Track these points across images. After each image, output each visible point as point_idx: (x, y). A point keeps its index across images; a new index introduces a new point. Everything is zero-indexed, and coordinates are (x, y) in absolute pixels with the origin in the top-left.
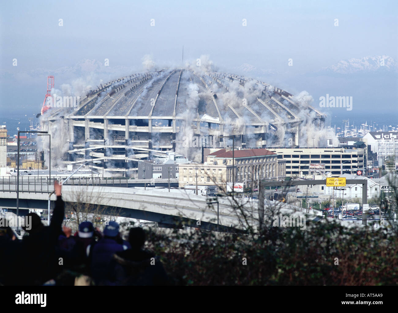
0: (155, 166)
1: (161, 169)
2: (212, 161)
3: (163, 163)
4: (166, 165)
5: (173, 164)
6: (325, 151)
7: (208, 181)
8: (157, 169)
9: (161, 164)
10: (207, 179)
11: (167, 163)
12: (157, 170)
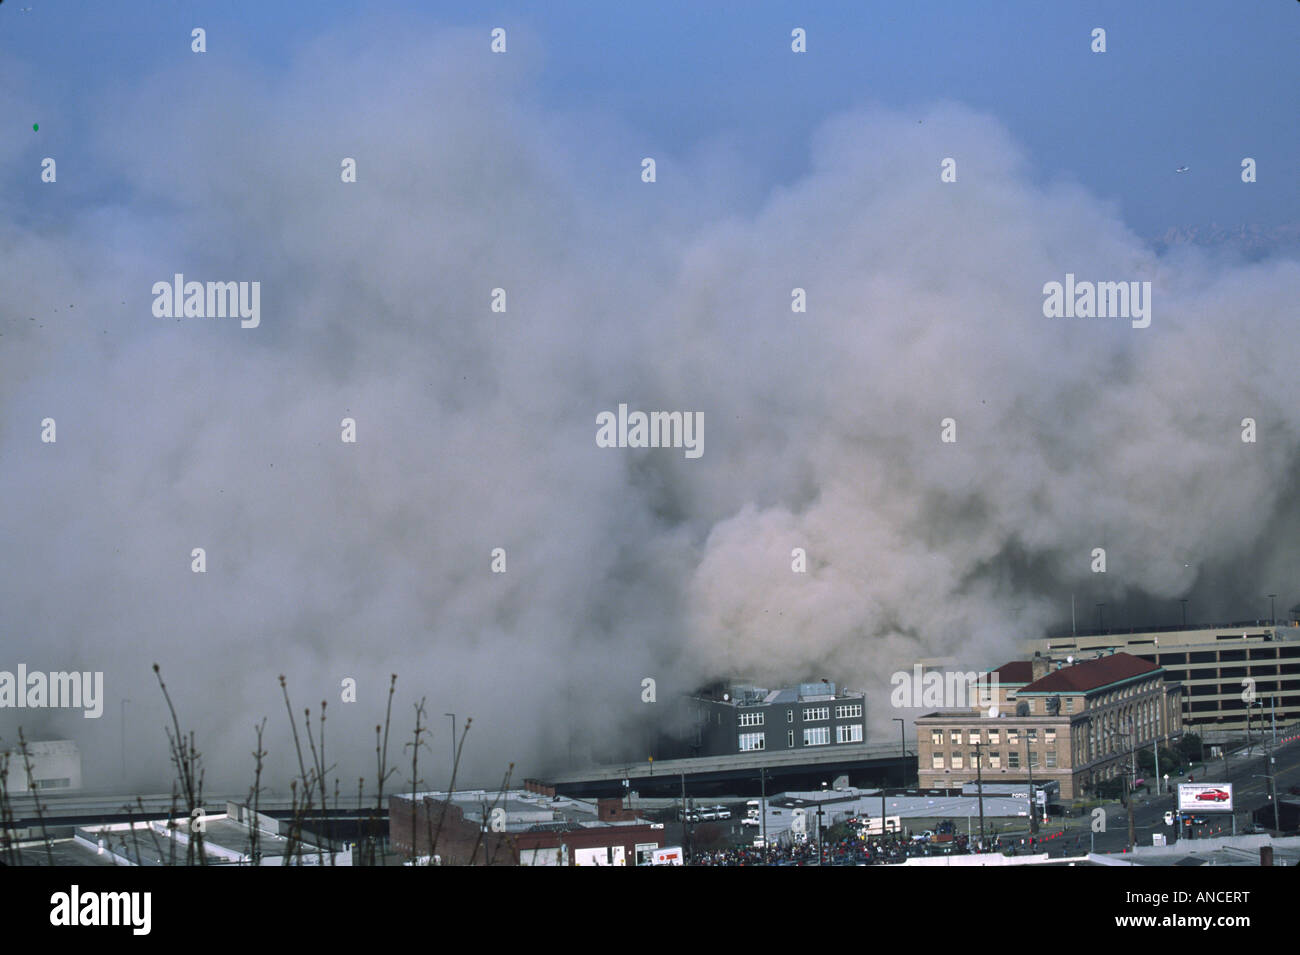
0: (745, 711)
1: (760, 719)
2: (1014, 699)
3: (765, 701)
4: (775, 706)
5: (795, 704)
6: (1219, 638)
7: (1011, 765)
8: (750, 720)
9: (758, 705)
10: (1010, 760)
11: (778, 701)
12: (750, 723)
